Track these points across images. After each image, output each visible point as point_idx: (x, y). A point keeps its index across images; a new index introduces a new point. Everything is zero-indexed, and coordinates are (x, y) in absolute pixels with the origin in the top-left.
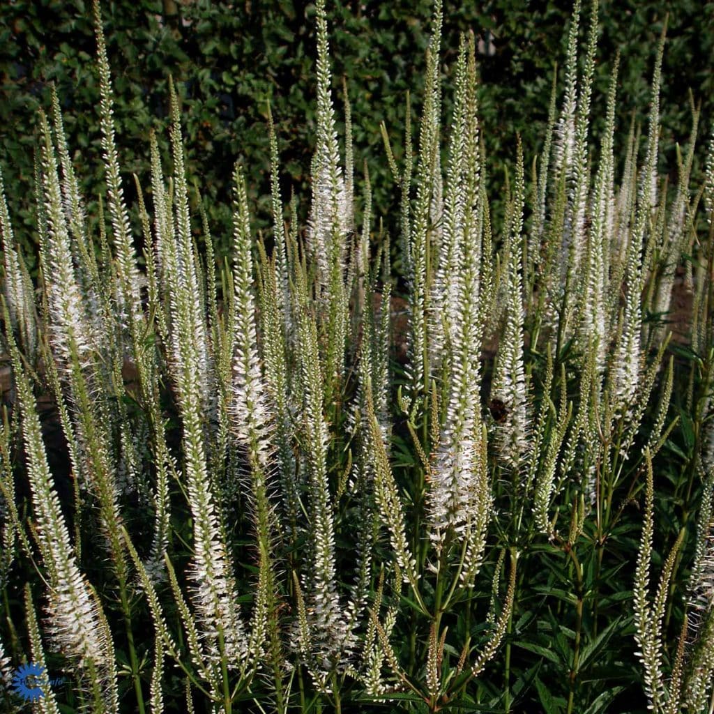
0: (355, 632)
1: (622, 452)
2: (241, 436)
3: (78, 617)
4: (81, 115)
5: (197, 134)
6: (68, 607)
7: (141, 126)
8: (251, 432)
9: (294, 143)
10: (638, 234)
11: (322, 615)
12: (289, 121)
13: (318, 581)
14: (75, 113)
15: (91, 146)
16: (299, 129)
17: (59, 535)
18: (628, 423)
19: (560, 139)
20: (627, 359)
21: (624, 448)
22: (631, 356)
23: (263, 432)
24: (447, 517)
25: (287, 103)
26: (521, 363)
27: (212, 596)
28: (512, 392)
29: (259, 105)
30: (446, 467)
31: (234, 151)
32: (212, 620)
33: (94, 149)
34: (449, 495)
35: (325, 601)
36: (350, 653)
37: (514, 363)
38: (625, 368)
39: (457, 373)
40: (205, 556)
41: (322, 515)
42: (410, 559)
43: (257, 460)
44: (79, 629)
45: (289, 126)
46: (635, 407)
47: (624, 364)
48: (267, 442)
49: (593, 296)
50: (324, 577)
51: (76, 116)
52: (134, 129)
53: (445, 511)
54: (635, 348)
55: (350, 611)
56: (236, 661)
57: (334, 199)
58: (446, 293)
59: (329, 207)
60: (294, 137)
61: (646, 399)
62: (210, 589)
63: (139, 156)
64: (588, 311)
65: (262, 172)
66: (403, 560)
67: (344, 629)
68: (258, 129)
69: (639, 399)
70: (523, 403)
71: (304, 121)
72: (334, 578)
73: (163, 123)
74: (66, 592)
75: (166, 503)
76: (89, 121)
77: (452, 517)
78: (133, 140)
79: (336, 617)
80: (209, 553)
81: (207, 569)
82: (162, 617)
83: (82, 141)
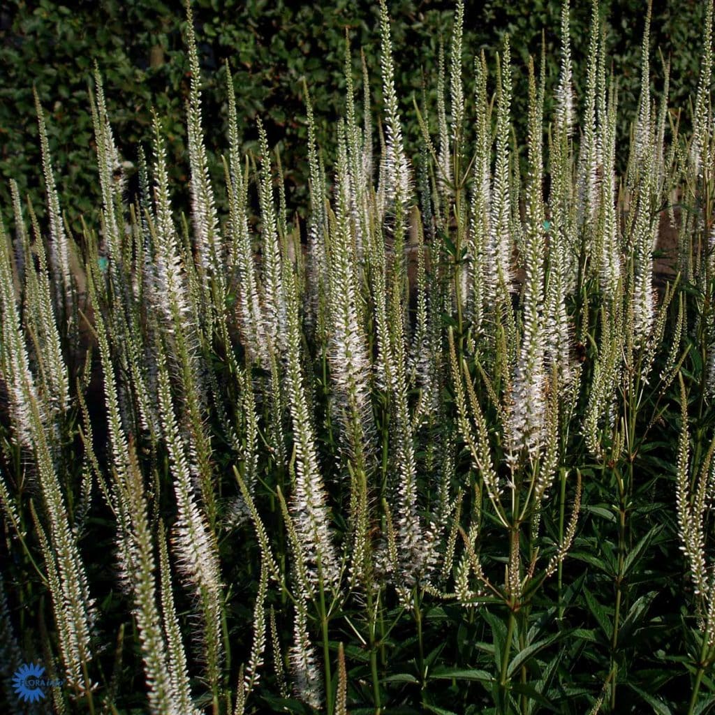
0: (436, 549)
1: (643, 378)
2: (341, 381)
3: (196, 548)
4: (61, 67)
5: (180, 84)
6: (187, 540)
7: (123, 77)
8: (350, 378)
9: (277, 91)
10: (645, 190)
11: (404, 537)
12: (271, 70)
13: (401, 507)
14: (56, 65)
15: (72, 97)
16: (282, 77)
17: (182, 475)
18: (646, 352)
19: (560, 103)
20: (642, 297)
21: (644, 375)
22: (646, 294)
23: (360, 377)
24: (523, 440)
25: (269, 52)
26: (564, 306)
27: (312, 525)
28: (557, 331)
29: (241, 55)
30: (522, 398)
31: (218, 100)
32: (312, 545)
33: (74, 101)
34: (524, 421)
35: (408, 524)
36: (433, 568)
37: (557, 306)
38: (641, 305)
39: (529, 320)
40: (305, 489)
41: (405, 447)
42: (495, 478)
43: (355, 401)
44: (197, 560)
45: (271, 75)
46: (651, 338)
47: (640, 301)
48: (364, 385)
49: (609, 243)
50: (407, 503)
51: (56, 69)
52: (116, 79)
53: (521, 435)
54: (649, 287)
55: (432, 531)
56: (328, 584)
57: (397, 172)
58: (498, 248)
59: (393, 179)
60: (277, 85)
61: (659, 330)
62: (310, 518)
63: (121, 106)
64: (605, 256)
65: (245, 119)
66: (489, 479)
67: (426, 547)
68: (241, 78)
69: (653, 330)
70: (566, 340)
71: (286, 69)
72: (416, 502)
73: (145, 74)
74: (186, 527)
75: (255, 446)
76: (70, 73)
77: (527, 439)
78: (114, 91)
79: (417, 537)
80: (309, 485)
81: (308, 501)
82: (268, 545)
83: (64, 92)
